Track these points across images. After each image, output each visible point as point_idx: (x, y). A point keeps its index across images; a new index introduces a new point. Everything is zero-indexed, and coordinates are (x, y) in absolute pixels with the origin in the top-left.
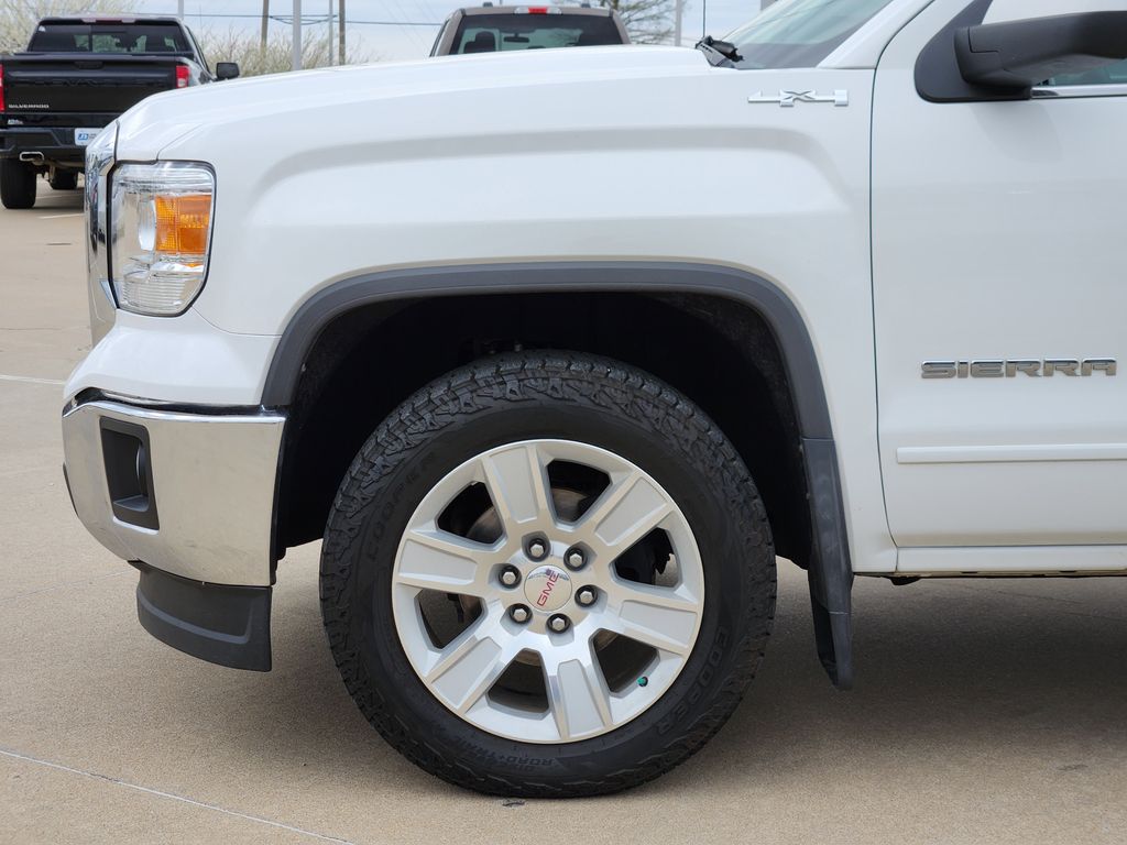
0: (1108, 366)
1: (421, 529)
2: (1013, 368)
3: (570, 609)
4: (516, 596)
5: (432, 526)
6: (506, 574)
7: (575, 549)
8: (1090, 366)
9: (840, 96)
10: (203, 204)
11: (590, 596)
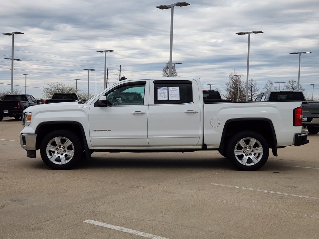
0: (110, 130)
1: (49, 145)
2: (102, 131)
3: (63, 152)
4: (58, 151)
5: (50, 145)
6: (57, 149)
7: (63, 147)
8: (108, 130)
9: (87, 107)
10: (30, 116)
11: (65, 152)
